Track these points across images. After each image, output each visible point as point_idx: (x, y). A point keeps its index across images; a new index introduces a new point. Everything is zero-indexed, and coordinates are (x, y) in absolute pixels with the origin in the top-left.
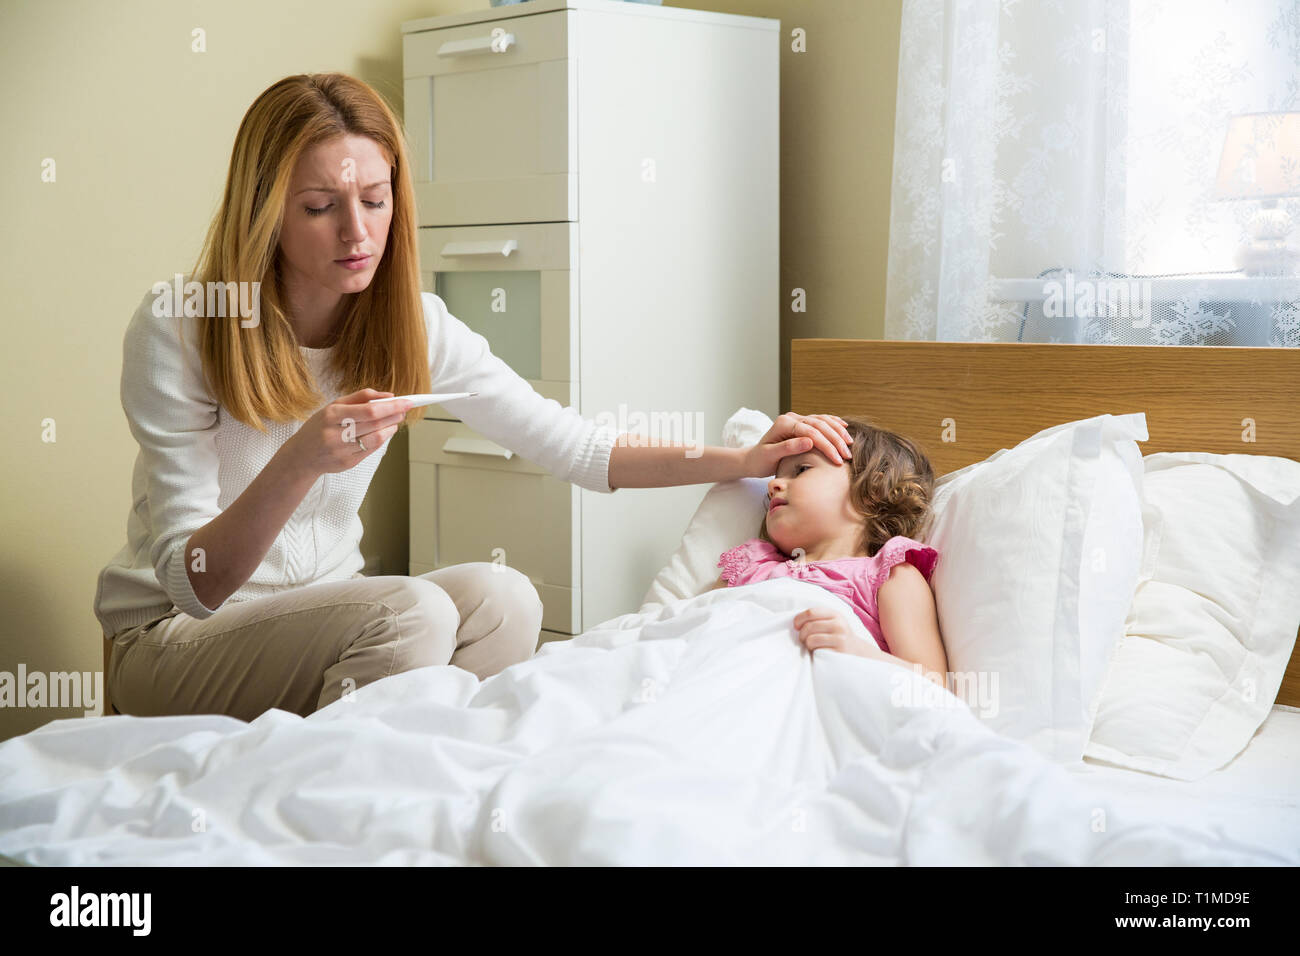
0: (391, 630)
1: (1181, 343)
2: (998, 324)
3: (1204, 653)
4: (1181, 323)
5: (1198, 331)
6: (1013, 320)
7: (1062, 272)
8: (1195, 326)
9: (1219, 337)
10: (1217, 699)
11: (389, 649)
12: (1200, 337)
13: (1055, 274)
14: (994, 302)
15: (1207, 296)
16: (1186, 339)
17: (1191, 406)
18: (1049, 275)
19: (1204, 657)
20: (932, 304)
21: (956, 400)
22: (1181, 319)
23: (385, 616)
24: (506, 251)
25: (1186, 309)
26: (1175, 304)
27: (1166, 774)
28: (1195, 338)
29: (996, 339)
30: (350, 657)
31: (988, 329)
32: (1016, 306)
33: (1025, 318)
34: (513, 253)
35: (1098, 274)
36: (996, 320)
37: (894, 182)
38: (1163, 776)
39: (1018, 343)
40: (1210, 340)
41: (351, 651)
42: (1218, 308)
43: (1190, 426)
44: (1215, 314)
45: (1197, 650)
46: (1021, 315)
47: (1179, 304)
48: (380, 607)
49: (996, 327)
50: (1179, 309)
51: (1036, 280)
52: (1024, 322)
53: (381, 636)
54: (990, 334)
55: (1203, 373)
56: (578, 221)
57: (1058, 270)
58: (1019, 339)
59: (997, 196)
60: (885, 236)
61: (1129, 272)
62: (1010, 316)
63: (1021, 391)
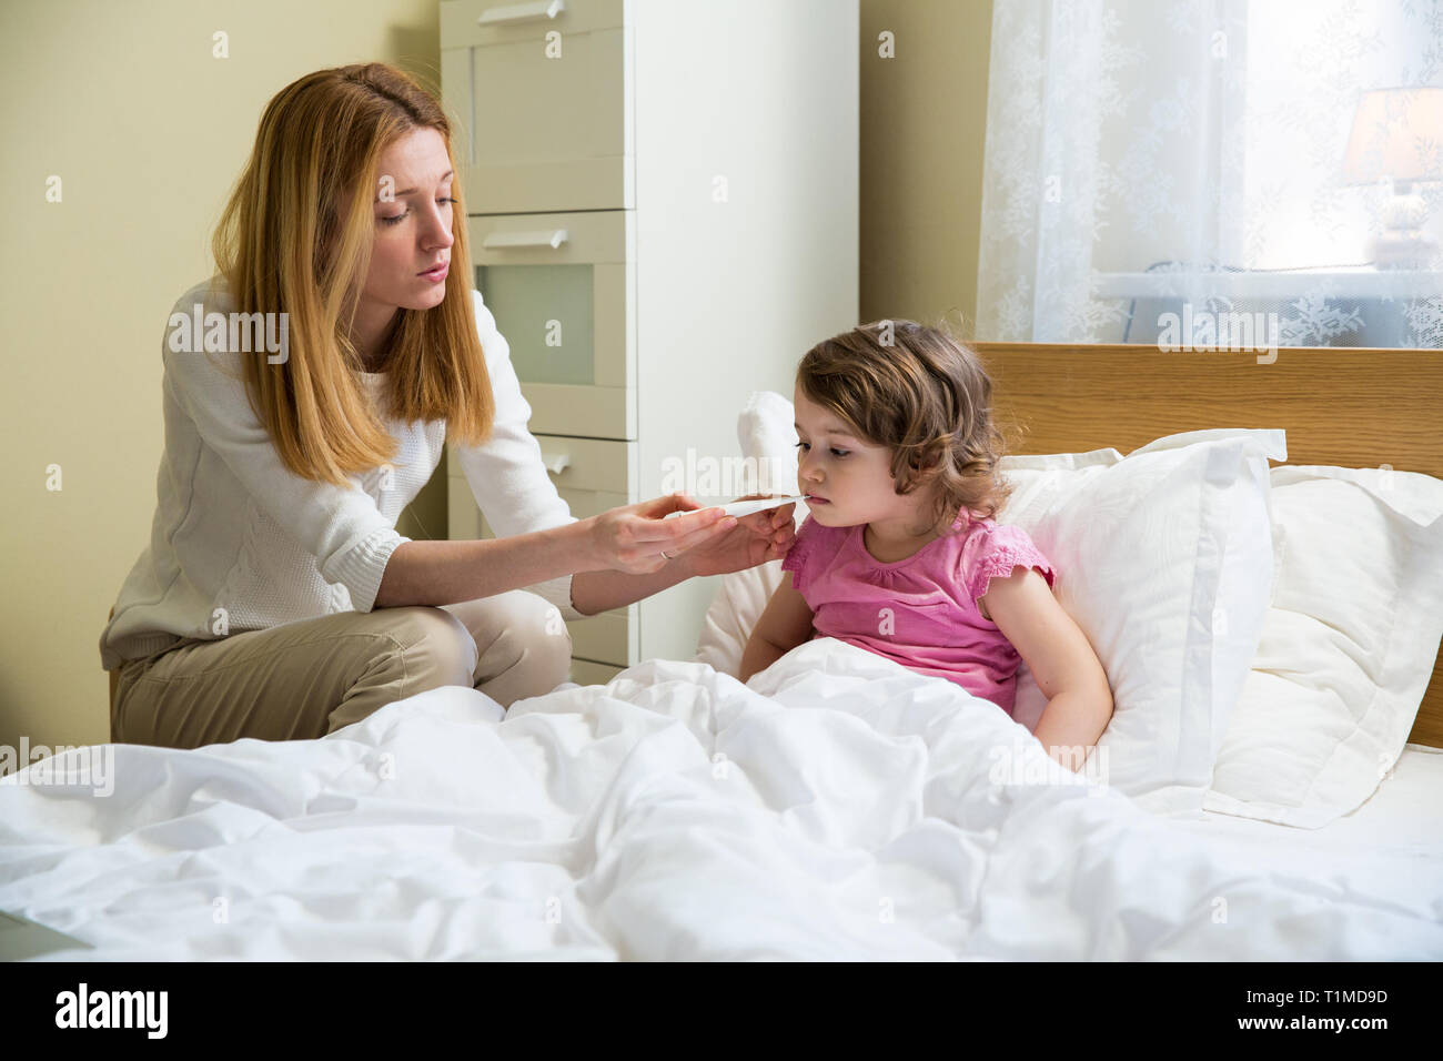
0: (396, 668)
1: (1305, 344)
2: (1102, 323)
3: (1328, 690)
4: (1304, 322)
5: (1323, 331)
6: (1118, 318)
7: (1172, 266)
8: (1320, 325)
9: (1346, 338)
10: (1342, 740)
11: (393, 688)
12: (1326, 337)
13: (1165, 267)
14: (1098, 299)
15: (1334, 292)
16: (1310, 339)
17: (1313, 414)
18: (1158, 268)
19: (1330, 693)
20: (1029, 302)
21: (1054, 408)
22: (1304, 317)
23: (390, 650)
24: (555, 243)
25: (1310, 306)
26: (1297, 301)
27: (1286, 822)
28: (1319, 338)
29: (1098, 340)
30: (354, 696)
31: (1090, 329)
32: (1122, 302)
33: (1130, 317)
34: (563, 244)
35: (1213, 268)
36: (1099, 318)
37: (986, 166)
38: (1282, 825)
39: (1123, 344)
40: (1336, 340)
41: (354, 690)
42: (1345, 305)
43: (1313, 436)
44: (1342, 312)
45: (1322, 686)
46: (1127, 314)
47: (1301, 300)
48: (385, 639)
49: (1098, 326)
50: (1301, 306)
51: (1143, 275)
52: (1130, 321)
53: (385, 673)
54: (1092, 336)
55: (1328, 377)
56: (635, 209)
57: (1168, 263)
58: (1125, 341)
59: (1102, 181)
60: (975, 224)
61: (1247, 265)
62: (1113, 315)
63: (1127, 398)
